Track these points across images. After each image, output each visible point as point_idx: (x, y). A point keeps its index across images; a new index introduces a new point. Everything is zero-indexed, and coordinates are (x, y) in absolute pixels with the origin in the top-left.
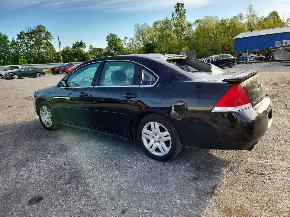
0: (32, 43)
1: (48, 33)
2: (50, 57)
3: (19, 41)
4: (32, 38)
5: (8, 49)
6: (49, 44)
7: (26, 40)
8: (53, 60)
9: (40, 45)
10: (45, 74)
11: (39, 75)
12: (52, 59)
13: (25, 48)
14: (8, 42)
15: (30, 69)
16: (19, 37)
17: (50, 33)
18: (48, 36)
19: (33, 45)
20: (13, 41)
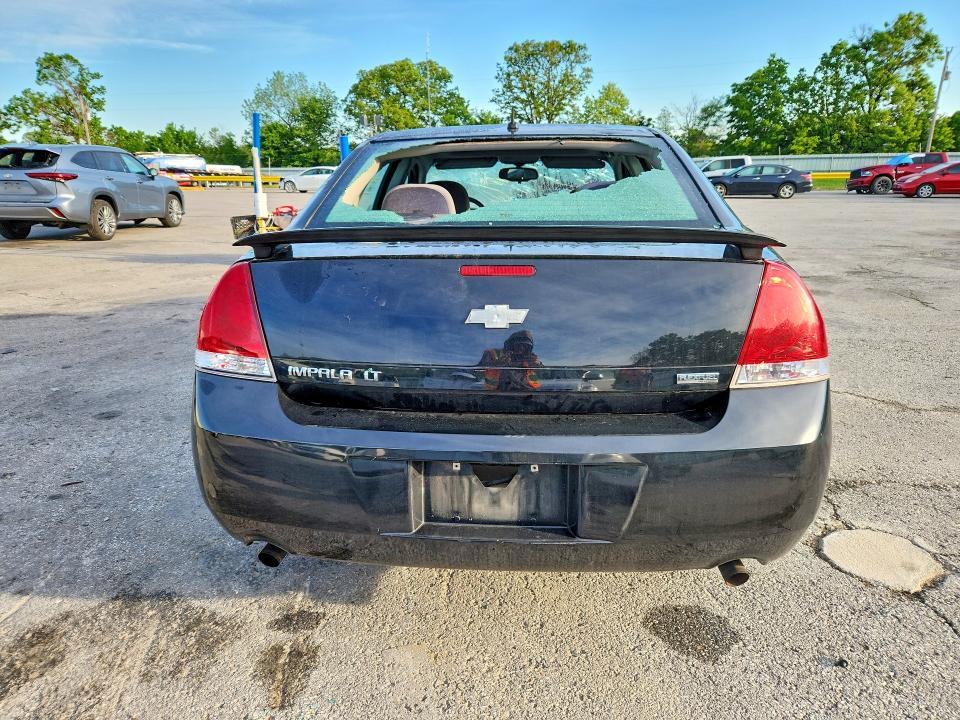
0: (857, 80)
1: (928, 40)
2: (904, 128)
3: (820, 76)
4: (865, 62)
5: (777, 105)
6: (922, 80)
7: (843, 72)
8: (909, 141)
9: (885, 84)
10: (809, 189)
11: (787, 190)
12: (906, 138)
13: (831, 100)
14: (785, 81)
15: (768, 171)
16: (826, 62)
17: (935, 37)
18: (925, 49)
19: (858, 87)
20: (800, 78)
